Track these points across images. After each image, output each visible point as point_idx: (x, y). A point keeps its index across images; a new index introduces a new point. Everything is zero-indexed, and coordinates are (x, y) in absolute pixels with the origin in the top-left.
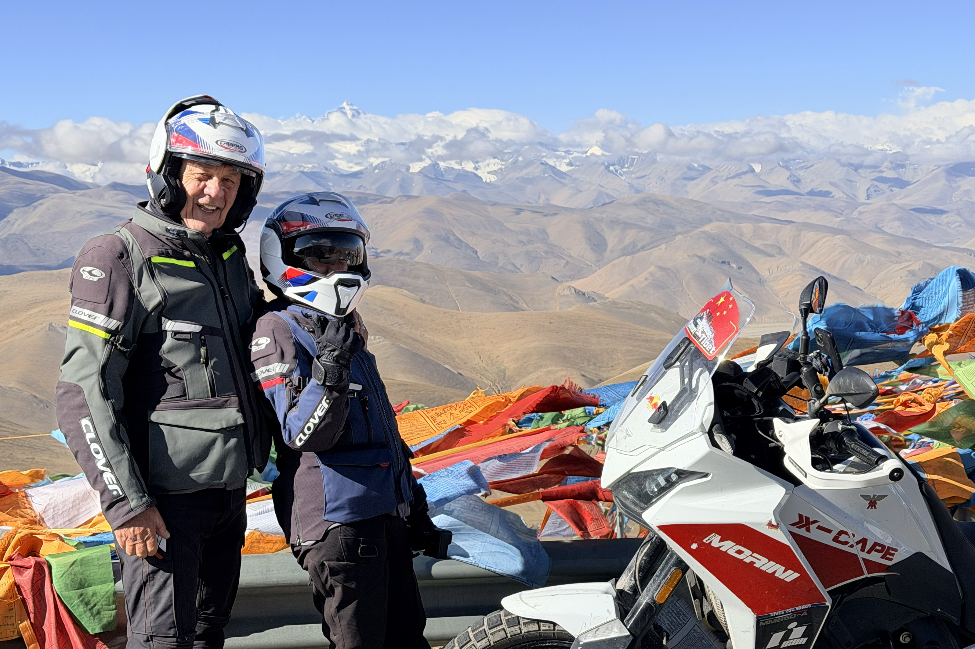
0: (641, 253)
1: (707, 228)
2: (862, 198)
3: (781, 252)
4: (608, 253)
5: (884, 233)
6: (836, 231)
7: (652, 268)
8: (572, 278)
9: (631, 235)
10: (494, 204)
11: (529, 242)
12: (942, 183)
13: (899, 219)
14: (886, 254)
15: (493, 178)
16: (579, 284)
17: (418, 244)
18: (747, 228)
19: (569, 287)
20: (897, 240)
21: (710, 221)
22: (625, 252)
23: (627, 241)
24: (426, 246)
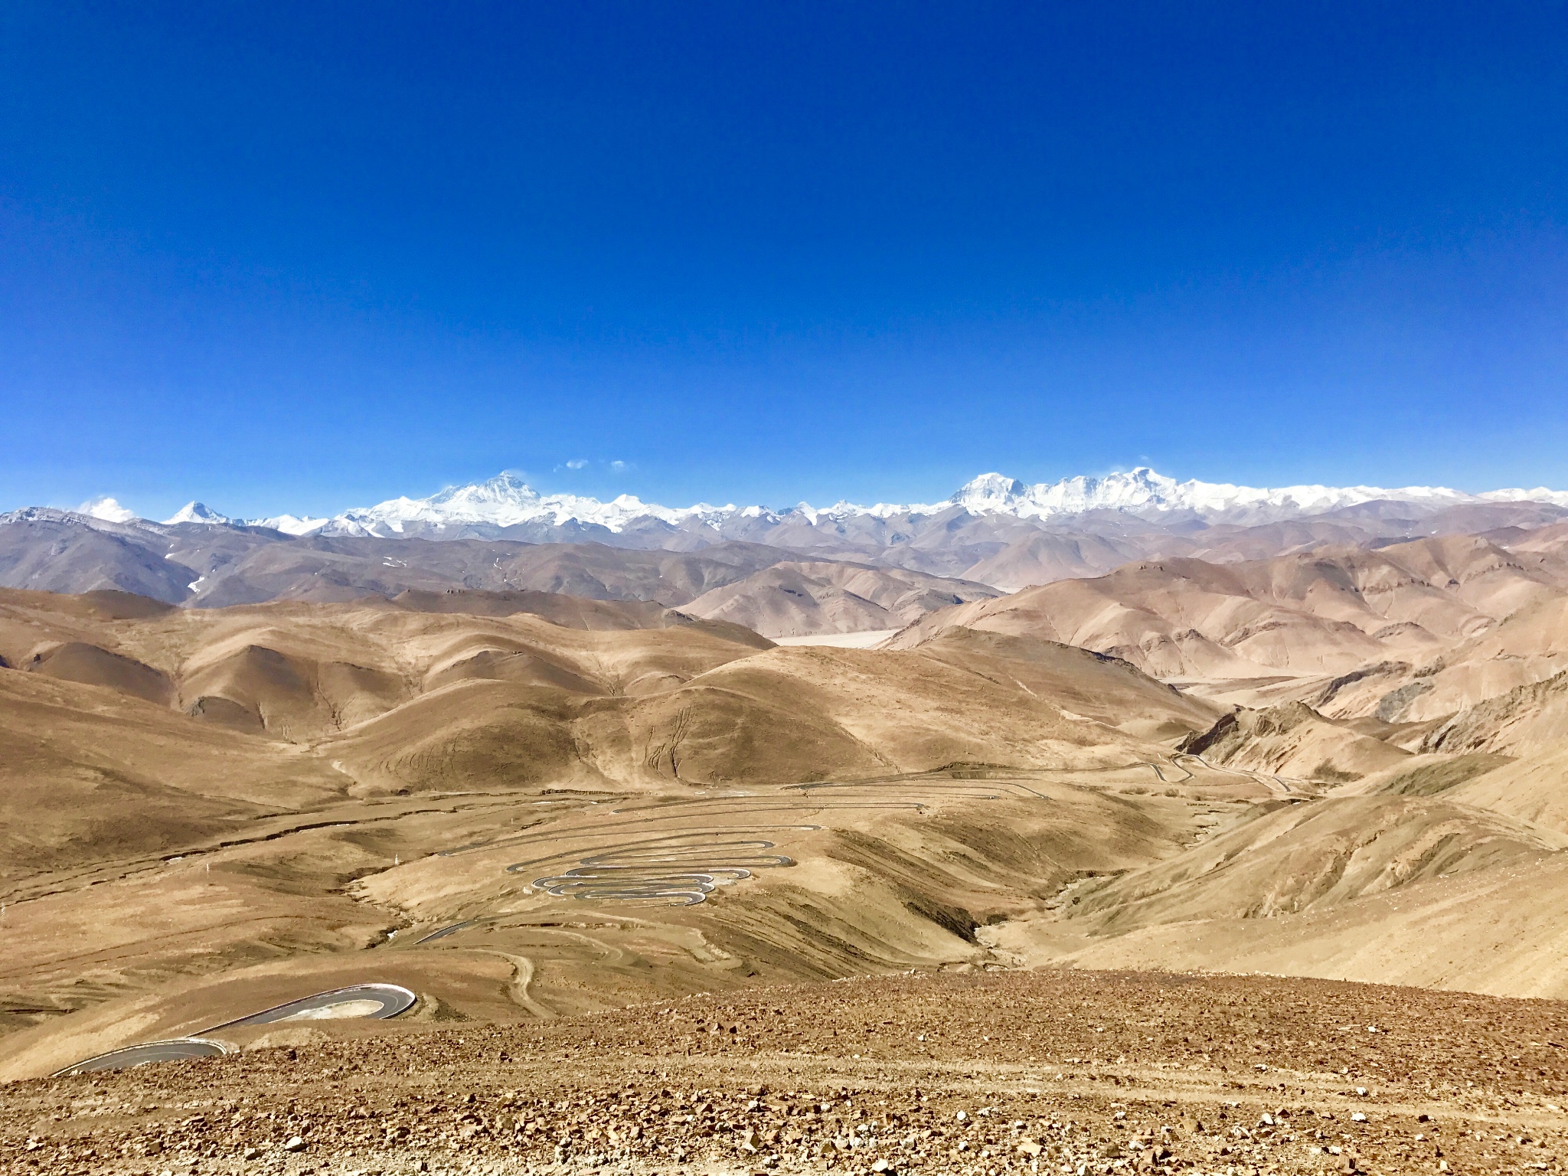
0: (730, 586)
1: (779, 566)
2: (888, 543)
3: (829, 581)
4: (704, 586)
5: (903, 569)
6: (868, 568)
7: (737, 597)
8: (678, 604)
9: (721, 572)
10: (620, 549)
11: (646, 578)
12: (944, 532)
13: (914, 558)
14: (904, 583)
15: (619, 530)
16: (681, 609)
17: (558, 581)
18: (805, 565)
19: (673, 613)
20: (912, 573)
21: (780, 561)
22: (717, 585)
23: (718, 577)
24: (565, 583)
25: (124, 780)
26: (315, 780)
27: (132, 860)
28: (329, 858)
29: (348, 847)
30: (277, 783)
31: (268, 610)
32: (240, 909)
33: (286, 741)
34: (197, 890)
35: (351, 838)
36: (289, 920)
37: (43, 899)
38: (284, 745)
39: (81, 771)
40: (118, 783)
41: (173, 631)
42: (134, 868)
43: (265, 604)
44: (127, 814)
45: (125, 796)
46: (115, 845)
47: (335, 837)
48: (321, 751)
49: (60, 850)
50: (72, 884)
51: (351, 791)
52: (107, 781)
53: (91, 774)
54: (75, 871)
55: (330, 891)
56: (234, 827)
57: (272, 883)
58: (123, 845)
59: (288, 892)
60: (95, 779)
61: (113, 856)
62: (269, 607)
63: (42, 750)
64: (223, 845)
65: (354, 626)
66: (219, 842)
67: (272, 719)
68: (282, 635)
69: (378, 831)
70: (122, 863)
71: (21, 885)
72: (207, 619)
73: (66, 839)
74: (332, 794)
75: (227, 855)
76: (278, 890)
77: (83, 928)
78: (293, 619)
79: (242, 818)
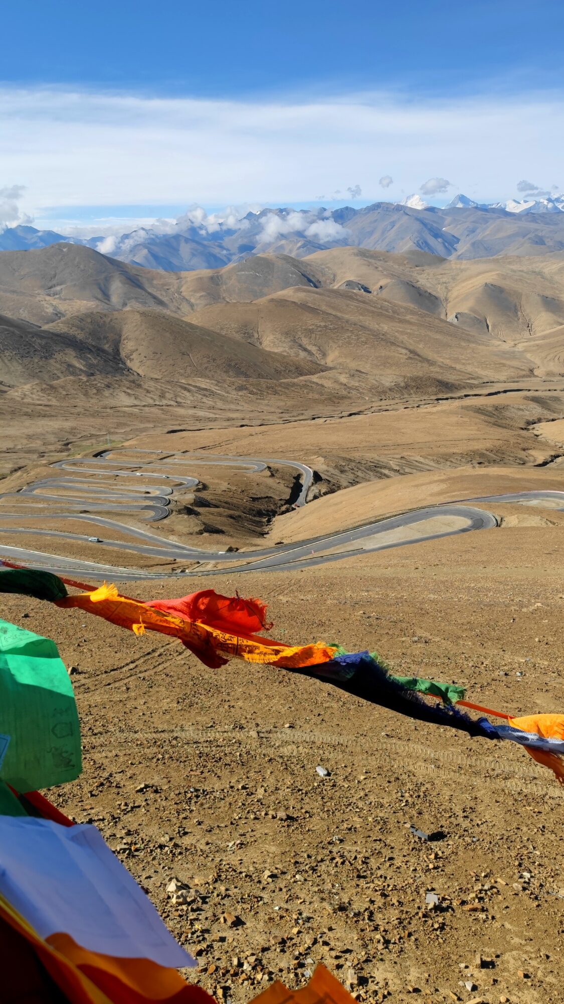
25: (418, 355)
26: (515, 363)
27: (423, 398)
28: (522, 410)
29: (533, 405)
30: (495, 364)
31: (496, 261)
32: (475, 432)
33: (500, 340)
34: (454, 419)
35: (535, 400)
36: (501, 442)
37: (384, 413)
38: (500, 343)
39: (399, 349)
40: (416, 357)
41: (445, 274)
42: (423, 402)
43: (494, 257)
44: (420, 374)
45: (419, 364)
46: (415, 389)
47: (526, 398)
48: (520, 347)
49: (390, 390)
50: (395, 407)
51: (536, 372)
52: (411, 355)
53: (404, 351)
54: (397, 401)
55: (522, 429)
56: (472, 387)
57: (492, 420)
58: (418, 390)
59: (499, 426)
60: (406, 354)
61: (413, 395)
62: (497, 259)
63: (382, 337)
64: (466, 396)
65: (546, 271)
66: (463, 394)
67: (494, 326)
68: (504, 277)
69: (550, 397)
70: (418, 399)
71: (374, 404)
72: (463, 267)
73: (393, 384)
74: (524, 373)
75: (468, 402)
76: (494, 424)
77: (403, 431)
78: (512, 267)
79: (475, 382)
